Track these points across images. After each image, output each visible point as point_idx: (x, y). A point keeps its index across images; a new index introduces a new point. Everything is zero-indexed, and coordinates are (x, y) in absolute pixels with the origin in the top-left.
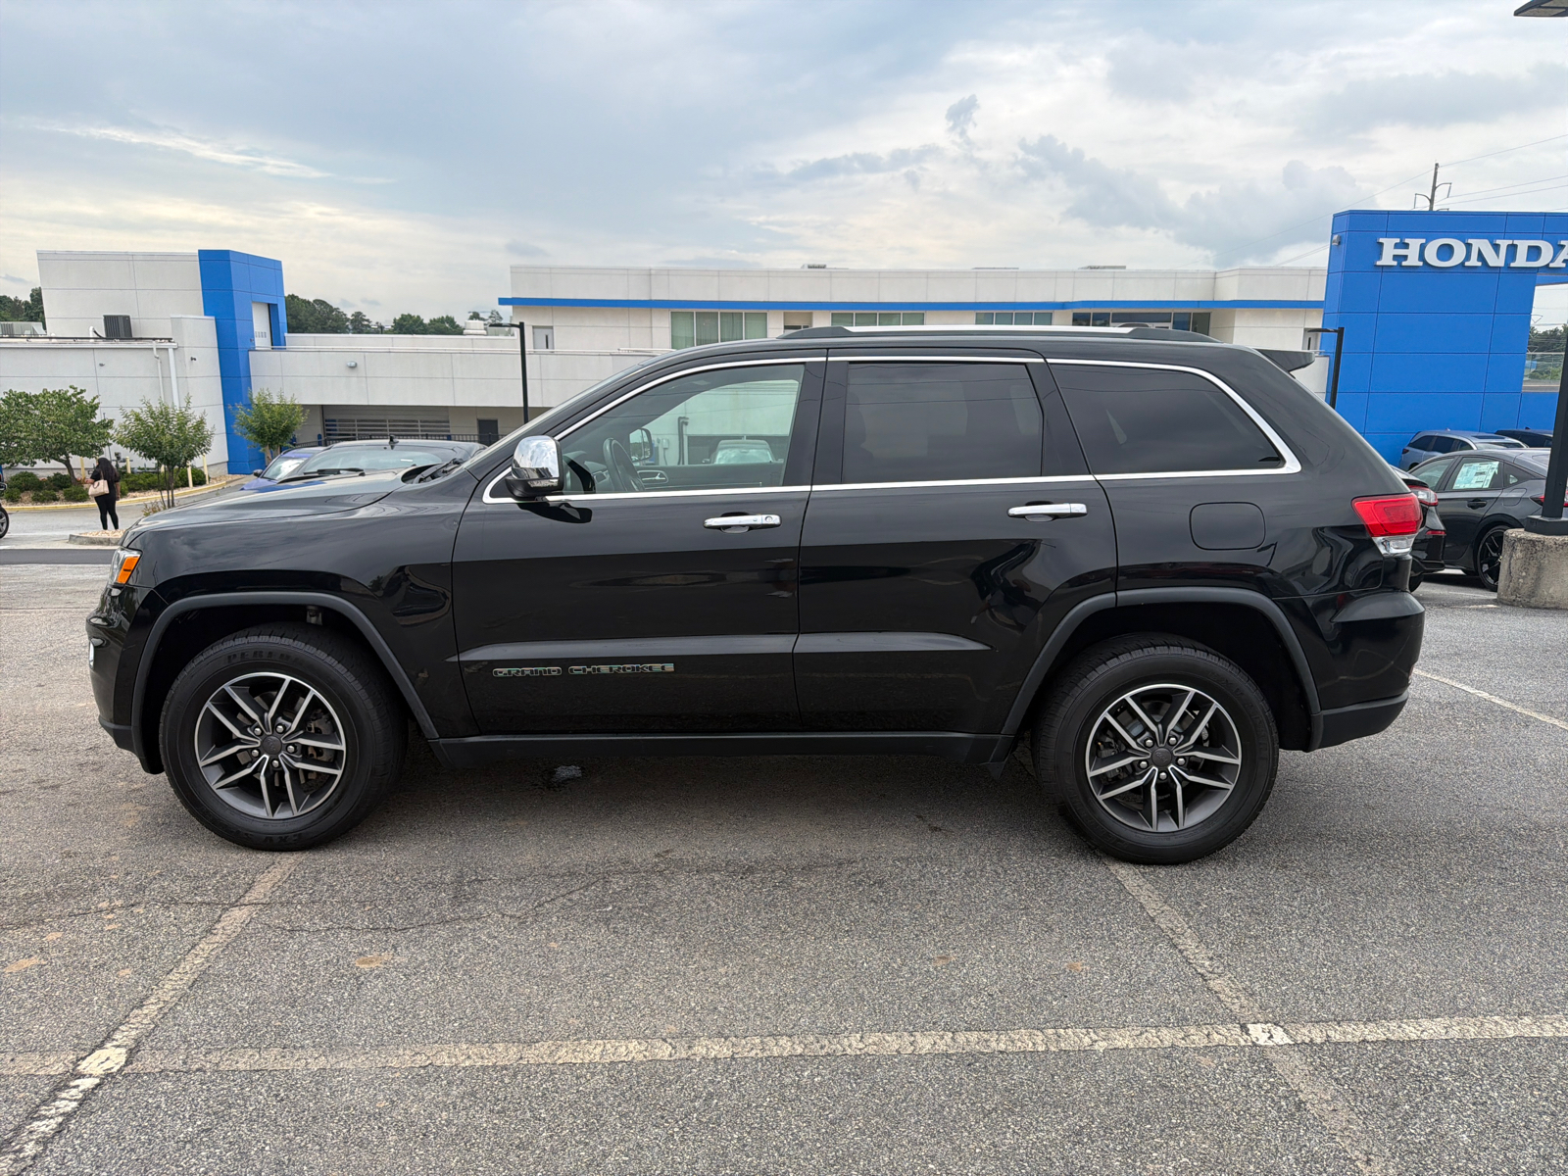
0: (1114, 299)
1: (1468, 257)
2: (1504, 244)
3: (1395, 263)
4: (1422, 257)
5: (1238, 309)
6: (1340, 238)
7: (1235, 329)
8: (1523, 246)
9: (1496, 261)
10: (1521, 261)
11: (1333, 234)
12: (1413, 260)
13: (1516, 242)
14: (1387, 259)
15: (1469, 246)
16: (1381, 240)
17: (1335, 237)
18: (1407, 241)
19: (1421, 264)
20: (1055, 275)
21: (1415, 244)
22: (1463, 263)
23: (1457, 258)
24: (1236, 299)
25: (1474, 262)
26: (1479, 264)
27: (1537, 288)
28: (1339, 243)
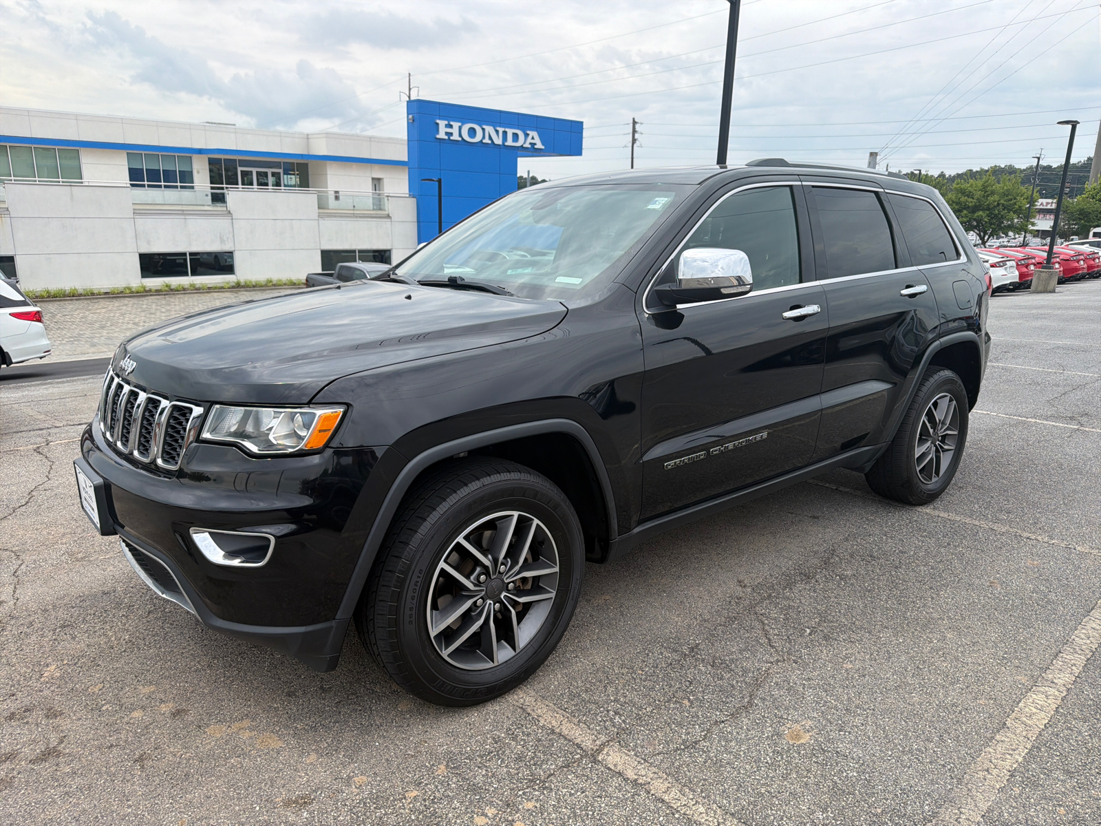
0: (238, 149)
1: (484, 137)
2: (501, 130)
3: (446, 137)
4: (460, 135)
5: (328, 162)
6: (413, 117)
7: (328, 176)
8: (510, 132)
9: (498, 141)
10: (510, 142)
11: (408, 114)
12: (456, 137)
13: (507, 130)
14: (442, 135)
15: (483, 130)
16: (438, 121)
17: (410, 116)
18: (452, 123)
19: (460, 139)
20: (190, 127)
21: (456, 125)
22: (481, 141)
23: (478, 138)
24: (326, 154)
25: (487, 141)
26: (490, 142)
27: (519, 159)
28: (413, 121)
